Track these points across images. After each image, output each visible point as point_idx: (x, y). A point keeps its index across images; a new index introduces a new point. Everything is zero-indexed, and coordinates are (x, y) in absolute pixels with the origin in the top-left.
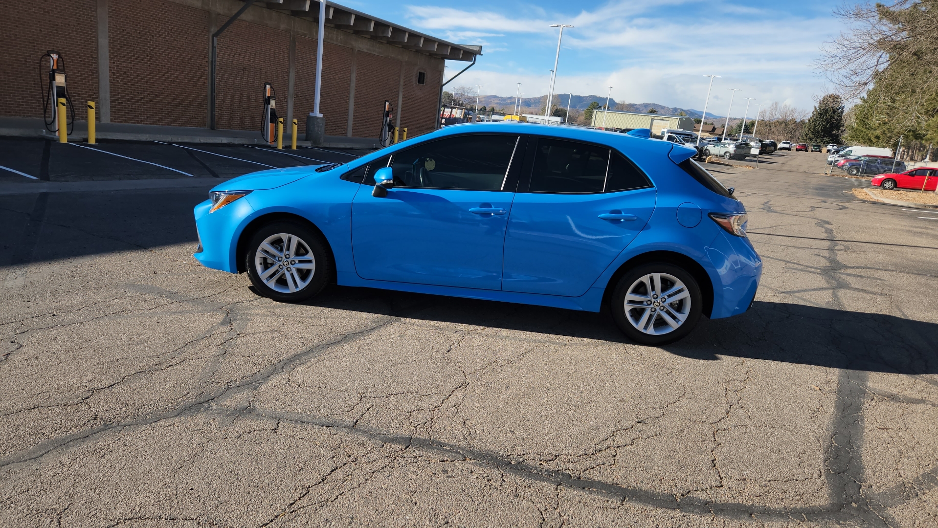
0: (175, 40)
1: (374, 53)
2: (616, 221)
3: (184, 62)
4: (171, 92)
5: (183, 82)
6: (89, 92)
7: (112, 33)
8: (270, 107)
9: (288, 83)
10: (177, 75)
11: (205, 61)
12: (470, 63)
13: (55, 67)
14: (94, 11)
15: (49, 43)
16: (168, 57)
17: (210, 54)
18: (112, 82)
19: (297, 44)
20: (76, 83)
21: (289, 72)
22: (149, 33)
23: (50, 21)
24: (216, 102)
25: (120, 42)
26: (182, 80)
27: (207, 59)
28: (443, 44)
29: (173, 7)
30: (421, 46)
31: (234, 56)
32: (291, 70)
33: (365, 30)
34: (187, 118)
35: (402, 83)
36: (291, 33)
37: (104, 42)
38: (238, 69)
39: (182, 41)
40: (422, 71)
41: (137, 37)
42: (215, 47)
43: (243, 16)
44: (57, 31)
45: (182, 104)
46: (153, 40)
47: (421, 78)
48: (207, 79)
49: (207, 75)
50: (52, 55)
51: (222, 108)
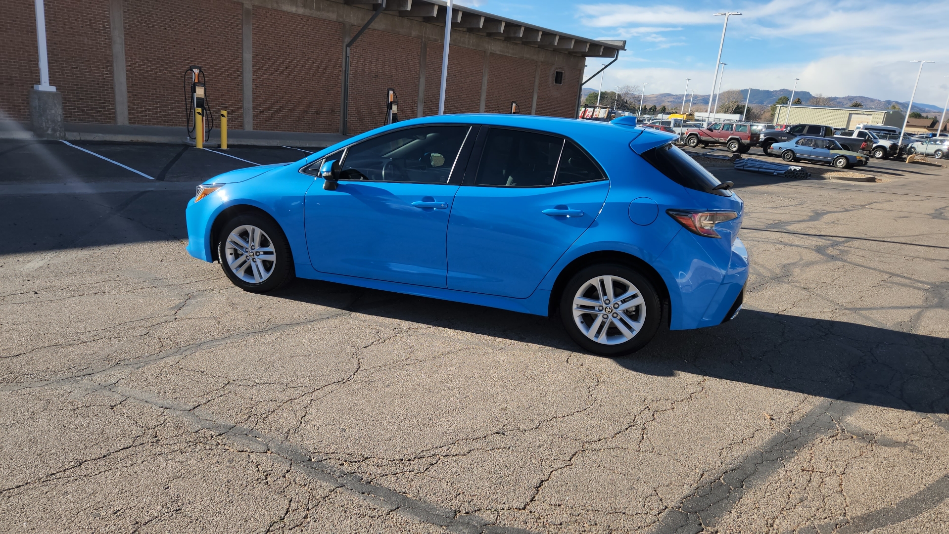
0: (312, 52)
1: (508, 55)
2: (561, 217)
3: (319, 72)
4: (307, 101)
5: (318, 91)
6: (235, 103)
7: (256, 48)
8: (392, 111)
9: (419, 89)
10: (313, 84)
11: (339, 71)
12: (613, 59)
13: (196, 81)
14: (240, 29)
15: (201, 59)
16: (305, 68)
17: (344, 64)
18: (255, 93)
19: (428, 49)
20: (224, 95)
21: (420, 78)
22: (288, 46)
23: (202, 40)
24: (348, 109)
25: (263, 56)
26: (318, 89)
27: (340, 69)
28: (580, 41)
29: (310, 21)
30: (556, 44)
31: (366, 64)
32: (421, 76)
33: (494, 31)
34: (322, 124)
35: (537, 83)
36: (422, 39)
37: (248, 56)
38: (370, 77)
39: (318, 53)
40: (559, 70)
41: (277, 51)
42: (348, 57)
43: (373, 25)
44: (208, 48)
45: (317, 112)
46: (292, 53)
47: (559, 77)
48: (340, 87)
49: (340, 83)
50: (194, 70)
51: (354, 114)
